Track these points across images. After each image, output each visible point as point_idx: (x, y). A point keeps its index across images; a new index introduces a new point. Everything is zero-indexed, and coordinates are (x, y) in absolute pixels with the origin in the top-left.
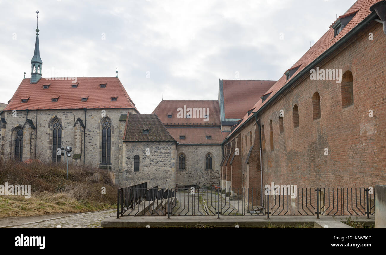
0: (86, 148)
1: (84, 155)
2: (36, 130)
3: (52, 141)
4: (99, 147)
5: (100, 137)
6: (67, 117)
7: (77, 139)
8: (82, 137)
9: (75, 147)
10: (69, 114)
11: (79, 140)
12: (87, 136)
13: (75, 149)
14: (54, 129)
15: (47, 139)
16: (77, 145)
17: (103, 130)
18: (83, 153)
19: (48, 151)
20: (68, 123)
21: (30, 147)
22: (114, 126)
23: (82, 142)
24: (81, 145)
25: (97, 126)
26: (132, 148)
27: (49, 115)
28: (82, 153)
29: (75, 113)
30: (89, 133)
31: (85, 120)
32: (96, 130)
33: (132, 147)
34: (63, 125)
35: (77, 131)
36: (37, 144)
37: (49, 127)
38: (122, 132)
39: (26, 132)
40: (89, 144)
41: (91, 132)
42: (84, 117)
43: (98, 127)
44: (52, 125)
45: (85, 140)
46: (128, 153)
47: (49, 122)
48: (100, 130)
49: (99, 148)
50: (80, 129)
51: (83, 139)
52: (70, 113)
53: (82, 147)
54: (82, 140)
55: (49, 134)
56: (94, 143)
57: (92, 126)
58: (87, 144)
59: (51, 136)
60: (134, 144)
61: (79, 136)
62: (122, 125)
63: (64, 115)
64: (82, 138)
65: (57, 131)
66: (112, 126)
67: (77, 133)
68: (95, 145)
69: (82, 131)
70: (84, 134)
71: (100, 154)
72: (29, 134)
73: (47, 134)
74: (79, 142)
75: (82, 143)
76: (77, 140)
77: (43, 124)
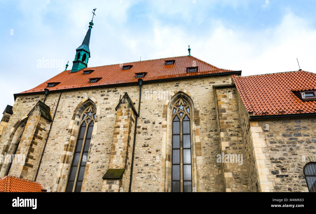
0: (137, 158)
1: (131, 176)
2: (51, 123)
3: (75, 145)
4: (166, 156)
5: (168, 134)
6: (107, 99)
7: (118, 133)
8: (130, 132)
9: (113, 151)
10: (111, 94)
11: (123, 137)
12: (139, 133)
13: (113, 157)
14: (82, 123)
15: (65, 138)
16: (117, 147)
17: (173, 121)
18: (129, 170)
19: (62, 164)
20: (107, 109)
21: (29, 153)
22: (198, 109)
23: (128, 142)
24: (126, 148)
25: (163, 112)
26: (286, 139)
27: (78, 98)
28: (126, 167)
29: (122, 91)
30: (145, 126)
31: (138, 102)
32: (161, 119)
33: (284, 135)
34: (98, 113)
35: (120, 118)
36: (47, 149)
37: (74, 118)
38: (225, 112)
39: (30, 124)
40: (144, 150)
41: (149, 124)
42: (138, 98)
43: (164, 114)
44: (80, 116)
45: (136, 141)
46: (277, 155)
47: (76, 109)
48: (168, 120)
49: (166, 160)
50: (128, 114)
51: (132, 136)
52: (114, 91)
53: (127, 153)
54: (129, 138)
55: (70, 131)
56: (156, 147)
57: (152, 111)
58: (140, 150)
59: (74, 135)
60: (292, 124)
61: (124, 127)
62: (225, 97)
63: (102, 96)
64: (129, 134)
65: (87, 126)
66: (195, 109)
67: (120, 121)
68: (157, 151)
69: (132, 119)
70: (136, 127)
71: (167, 174)
72: (35, 127)
73: (67, 130)
74: (124, 142)
75: (129, 145)
76: (118, 136)
77: (65, 114)
